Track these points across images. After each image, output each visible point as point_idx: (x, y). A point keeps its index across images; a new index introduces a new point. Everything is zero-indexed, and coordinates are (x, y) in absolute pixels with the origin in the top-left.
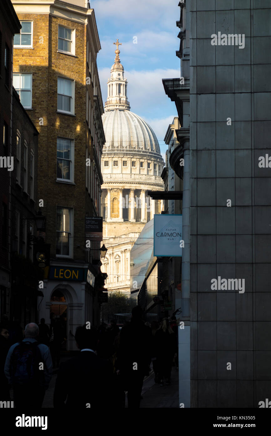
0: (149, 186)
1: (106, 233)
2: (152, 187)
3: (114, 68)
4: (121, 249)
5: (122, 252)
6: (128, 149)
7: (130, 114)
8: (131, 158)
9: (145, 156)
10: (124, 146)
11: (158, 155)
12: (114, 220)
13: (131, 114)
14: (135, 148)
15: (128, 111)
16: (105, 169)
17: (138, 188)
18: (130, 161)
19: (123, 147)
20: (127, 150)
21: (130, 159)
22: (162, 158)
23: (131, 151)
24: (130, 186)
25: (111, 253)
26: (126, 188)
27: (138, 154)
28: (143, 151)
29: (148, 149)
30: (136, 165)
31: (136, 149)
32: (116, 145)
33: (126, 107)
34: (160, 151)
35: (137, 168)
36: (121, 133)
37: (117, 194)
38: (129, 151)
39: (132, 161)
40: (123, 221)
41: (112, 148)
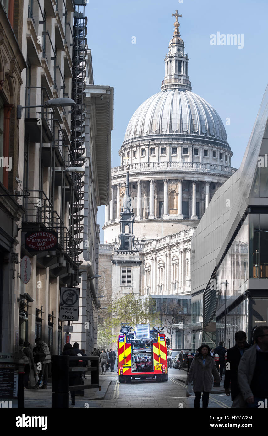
0: (213, 177)
1: (161, 232)
2: (217, 178)
3: (172, 42)
4: (180, 249)
5: (181, 252)
6: (189, 133)
7: (191, 95)
8: (193, 145)
9: (209, 142)
10: (184, 130)
11: (225, 142)
12: (172, 216)
13: (193, 95)
14: (197, 133)
15: (190, 92)
16: (161, 157)
17: (201, 179)
18: (192, 148)
19: (183, 132)
20: (188, 136)
21: (191, 146)
22: (230, 146)
23: (193, 136)
24: (191, 177)
25: (168, 254)
26: (186, 179)
27: (201, 140)
28: (207, 137)
29: (213, 134)
30: (199, 153)
31: (199, 135)
32: (175, 129)
33: (187, 87)
34: (227, 138)
35: (200, 157)
36: (181, 115)
37: (175, 186)
38: (191, 136)
39: (193, 149)
40: (182, 218)
41: (170, 132)
